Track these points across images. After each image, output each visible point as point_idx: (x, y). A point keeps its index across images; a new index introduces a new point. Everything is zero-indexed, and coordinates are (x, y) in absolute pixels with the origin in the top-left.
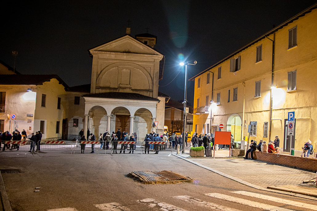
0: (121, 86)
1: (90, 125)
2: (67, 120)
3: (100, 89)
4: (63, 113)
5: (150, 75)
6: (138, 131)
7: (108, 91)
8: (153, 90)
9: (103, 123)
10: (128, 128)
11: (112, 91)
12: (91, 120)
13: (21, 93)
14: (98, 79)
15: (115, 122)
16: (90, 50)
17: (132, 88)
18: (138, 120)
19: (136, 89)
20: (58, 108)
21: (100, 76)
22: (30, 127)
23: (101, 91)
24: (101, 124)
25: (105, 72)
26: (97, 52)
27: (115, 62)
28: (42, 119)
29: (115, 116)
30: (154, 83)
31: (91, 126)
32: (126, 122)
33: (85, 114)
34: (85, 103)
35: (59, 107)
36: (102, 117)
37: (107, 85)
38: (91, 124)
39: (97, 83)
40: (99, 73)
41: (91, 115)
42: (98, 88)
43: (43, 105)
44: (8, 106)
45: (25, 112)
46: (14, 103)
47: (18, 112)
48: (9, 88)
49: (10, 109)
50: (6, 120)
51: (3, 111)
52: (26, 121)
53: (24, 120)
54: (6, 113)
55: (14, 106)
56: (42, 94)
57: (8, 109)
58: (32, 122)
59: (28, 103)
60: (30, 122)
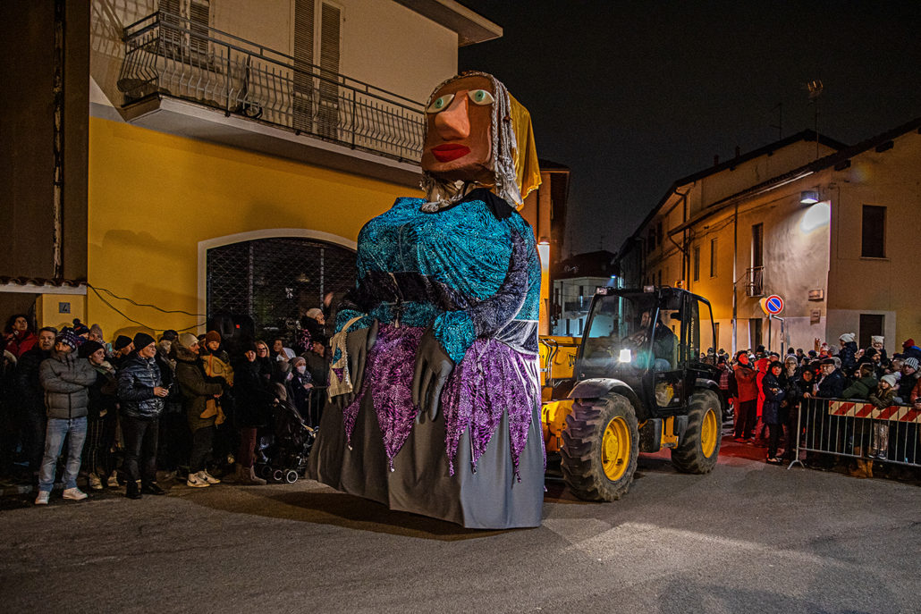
28: (866, 309)
44: (767, 270)
45: (805, 285)
46: (779, 257)
47: (788, 289)
48: (769, 206)
49: (771, 279)
50: (764, 319)
51: (758, 290)
52: (808, 319)
53: (802, 314)
54: (765, 296)
55: (779, 268)
56: (864, 206)
57: (768, 280)
58: (823, 319)
59: (811, 249)
60: (818, 321)
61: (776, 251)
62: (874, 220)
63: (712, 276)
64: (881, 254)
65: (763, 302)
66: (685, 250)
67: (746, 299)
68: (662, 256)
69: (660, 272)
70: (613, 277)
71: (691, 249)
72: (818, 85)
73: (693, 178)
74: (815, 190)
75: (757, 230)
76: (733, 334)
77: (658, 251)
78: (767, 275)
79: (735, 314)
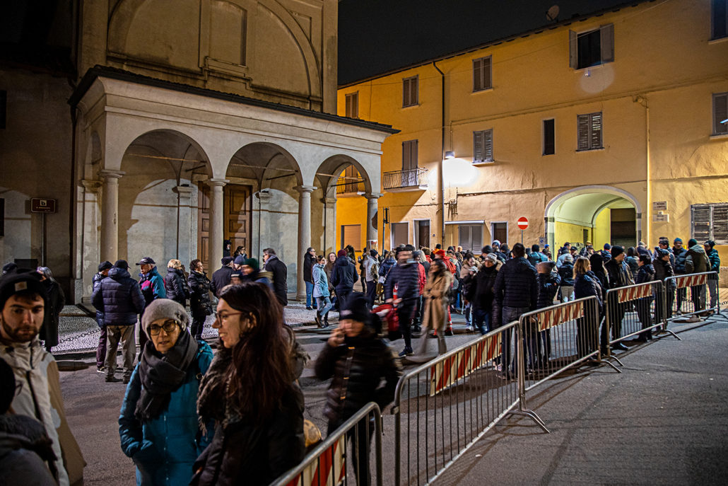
0: (213, 65)
5: (310, 41)
6: (282, 246)
8: (322, 98)
9: (145, 218)
10: (243, 235)
12: (88, 205)
14: (115, 18)
15: (196, 210)
17: (253, 82)
18: (280, 206)
19: (265, 85)
24: (137, 221)
29: (196, 187)
30: (325, 75)
32: (238, 213)
36: (141, 189)
37: (157, 52)
39: (112, 34)
41: (89, 181)
42: (116, 58)
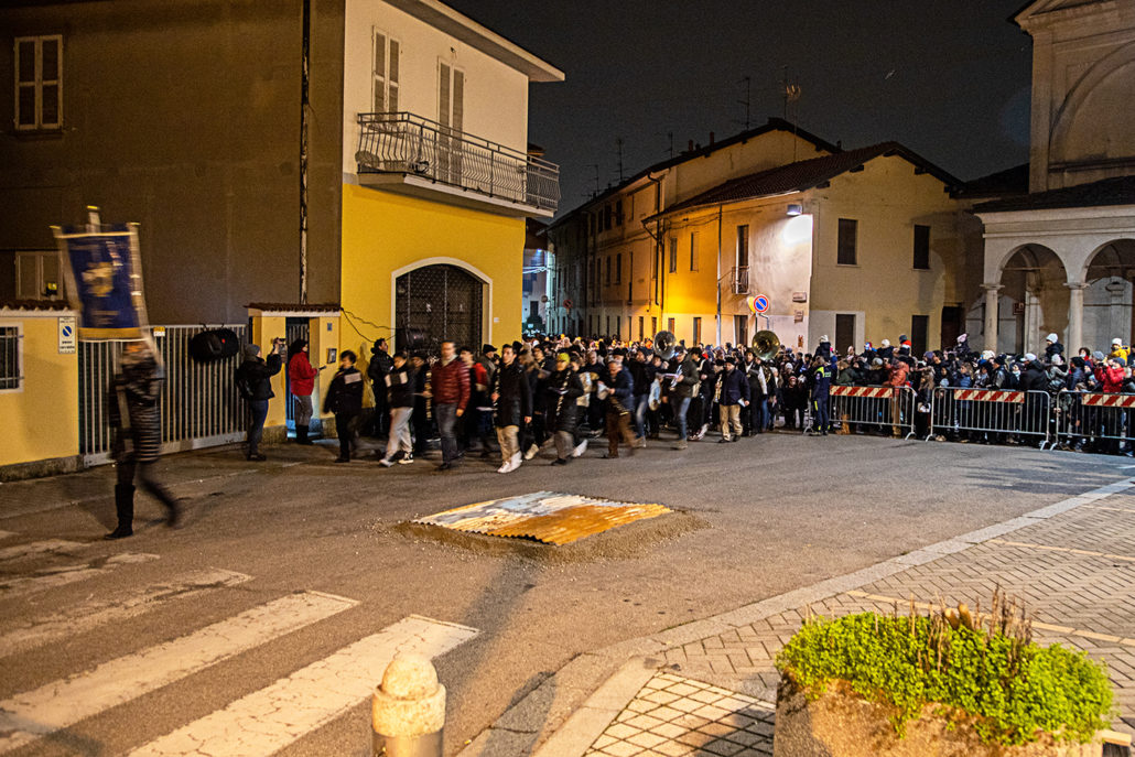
1: (1032, 328)
2: (963, 310)
3: (1066, 174)
4: (941, 282)
7: (1098, 175)
11: (1115, 173)
13: (779, 224)
14: (1056, 131)
15: (1130, 309)
16: (1016, 19)
20: (915, 267)
21: (1065, 116)
22: (800, 340)
23: (1069, 180)
25: (1085, 95)
26: (1043, 19)
27: (1123, 42)
28: (841, 309)
31: (1035, 331)
33: (985, 281)
34: (984, 236)
35: (921, 262)
37: (1096, 149)
38: (1032, 320)
39: (1053, 147)
40: (1058, 105)
42: (1057, 168)
43: (847, 255)
44: (752, 270)
45: (790, 287)
46: (765, 259)
47: (773, 290)
48: (756, 210)
49: (757, 278)
50: (750, 317)
51: (743, 288)
52: (792, 318)
53: (787, 314)
54: (750, 294)
55: (765, 269)
56: (840, 220)
57: (753, 280)
58: (806, 318)
59: (795, 255)
60: (802, 320)
61: (762, 253)
62: (847, 230)
63: (692, 269)
64: (853, 262)
65: (750, 300)
66: (659, 237)
67: (730, 296)
68: (622, 238)
69: (619, 256)
70: (540, 251)
71: (666, 239)
72: (797, 90)
73: (668, 164)
74: (798, 203)
75: (742, 230)
76: (717, 329)
77: (615, 232)
78: (753, 275)
79: (719, 310)
